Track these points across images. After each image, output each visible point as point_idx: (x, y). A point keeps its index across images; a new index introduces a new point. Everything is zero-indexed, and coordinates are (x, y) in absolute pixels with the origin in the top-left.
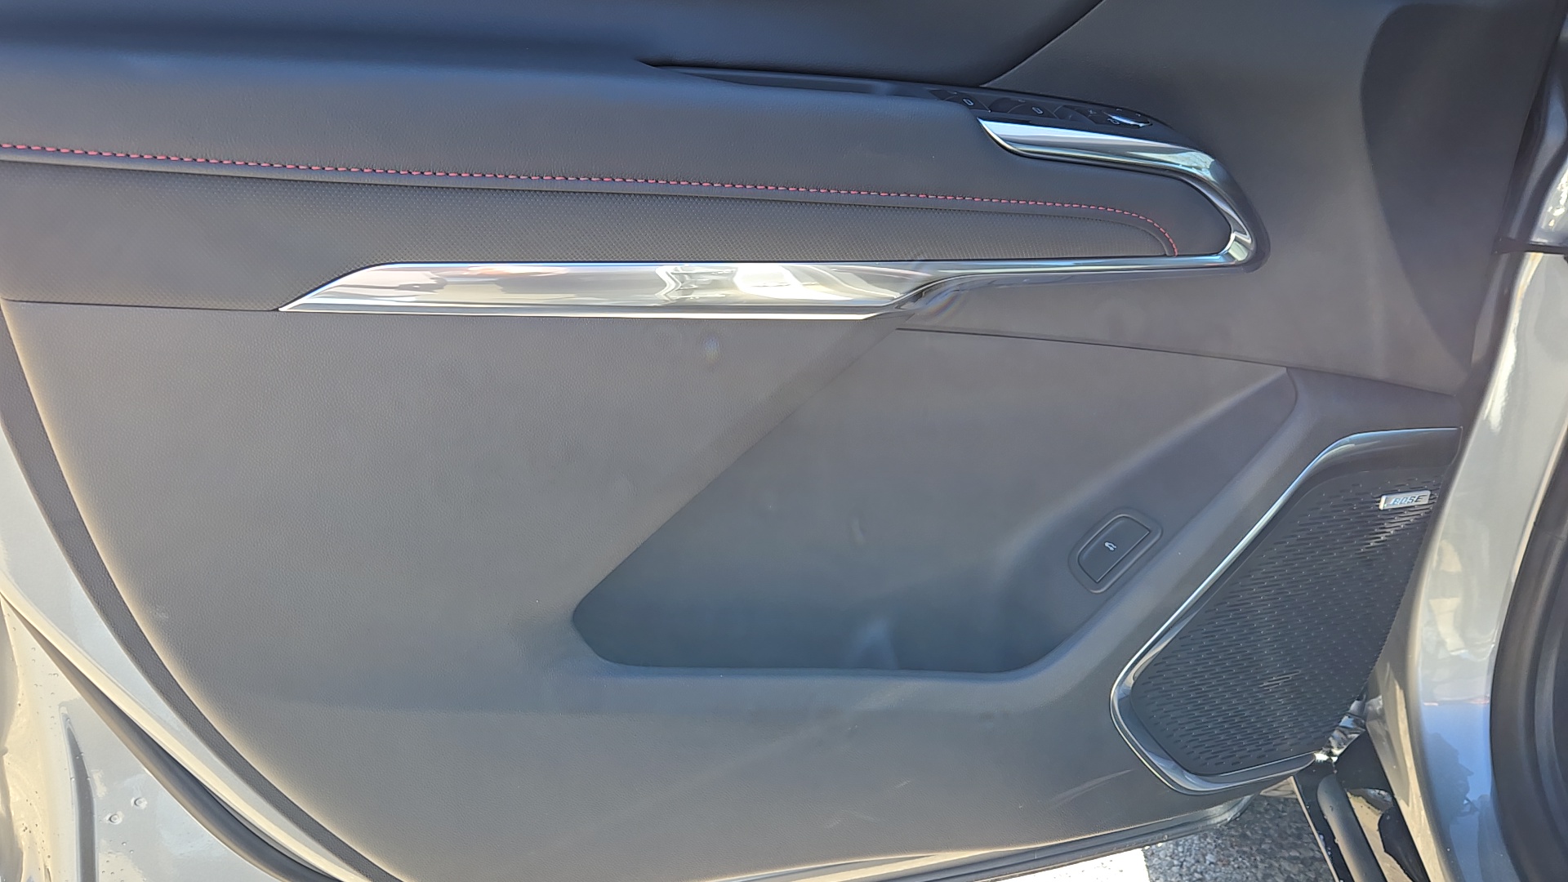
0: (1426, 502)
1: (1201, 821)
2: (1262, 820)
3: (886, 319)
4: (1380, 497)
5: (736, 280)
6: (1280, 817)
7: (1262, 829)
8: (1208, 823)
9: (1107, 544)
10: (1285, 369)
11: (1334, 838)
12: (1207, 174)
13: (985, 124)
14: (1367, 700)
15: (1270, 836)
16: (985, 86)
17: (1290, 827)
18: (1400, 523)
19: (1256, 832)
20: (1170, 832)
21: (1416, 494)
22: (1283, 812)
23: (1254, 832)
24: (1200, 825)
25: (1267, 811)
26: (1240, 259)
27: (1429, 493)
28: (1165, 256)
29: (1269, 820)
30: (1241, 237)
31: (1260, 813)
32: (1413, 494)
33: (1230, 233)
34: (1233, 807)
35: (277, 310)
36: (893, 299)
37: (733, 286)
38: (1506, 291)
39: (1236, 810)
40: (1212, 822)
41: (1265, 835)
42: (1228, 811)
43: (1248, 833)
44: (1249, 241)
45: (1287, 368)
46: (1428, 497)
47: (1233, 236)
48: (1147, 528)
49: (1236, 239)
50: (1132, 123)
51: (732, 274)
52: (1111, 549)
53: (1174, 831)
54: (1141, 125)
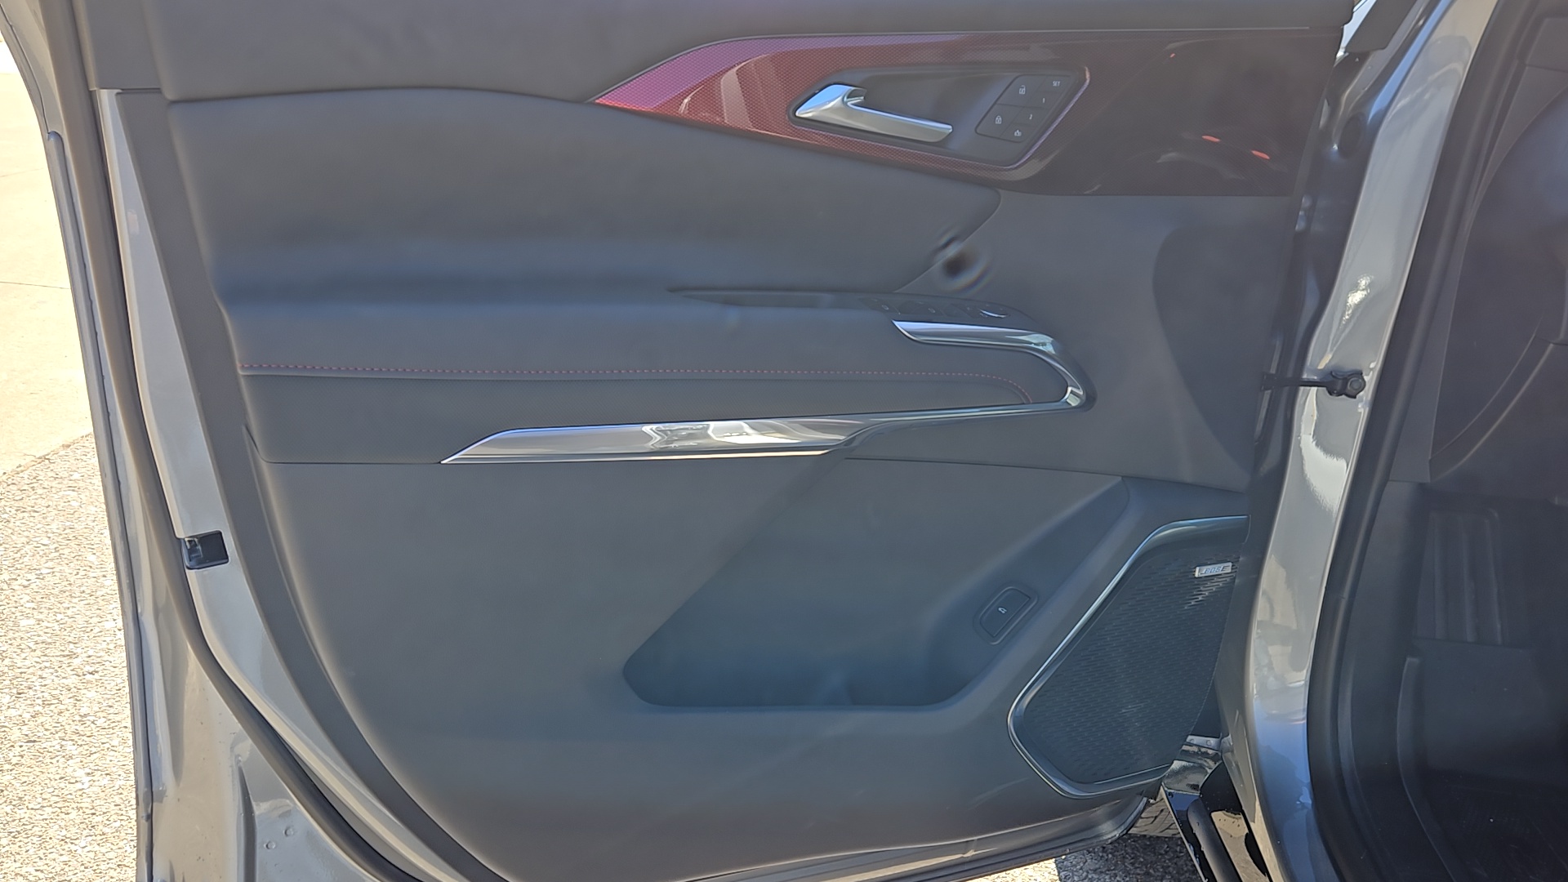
0: (1230, 571)
1: (1095, 837)
2: (1163, 860)
3: (836, 455)
4: (1195, 568)
5: (710, 432)
6: (1178, 857)
7: (1163, 867)
8: (1101, 839)
9: (1000, 609)
10: (1120, 478)
11: (1201, 846)
12: (1050, 349)
13: (896, 323)
14: (1222, 738)
15: (1170, 873)
16: (897, 291)
17: (1187, 865)
18: (1213, 587)
19: (1158, 871)
20: (1071, 847)
21: (1222, 565)
22: (1181, 852)
23: (1156, 870)
24: (1095, 841)
25: (1166, 852)
26: (1073, 405)
27: (1230, 564)
28: (1023, 404)
29: (1169, 860)
30: (1075, 390)
31: (1161, 854)
32: (1219, 565)
33: (1067, 387)
34: (1121, 825)
35: (440, 463)
36: (840, 440)
37: (708, 436)
38: (1289, 416)
39: (1123, 828)
40: (1105, 838)
41: (1166, 873)
42: (1117, 829)
43: (1151, 871)
44: (1081, 393)
45: (1123, 477)
46: (1230, 567)
47: (1070, 389)
48: (1026, 596)
49: (1072, 392)
50: (996, 315)
51: (708, 427)
52: (1003, 612)
53: (1075, 845)
54: (1003, 316)
